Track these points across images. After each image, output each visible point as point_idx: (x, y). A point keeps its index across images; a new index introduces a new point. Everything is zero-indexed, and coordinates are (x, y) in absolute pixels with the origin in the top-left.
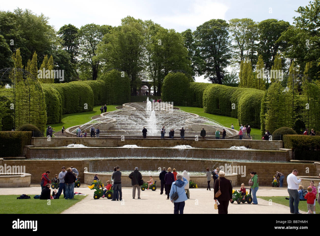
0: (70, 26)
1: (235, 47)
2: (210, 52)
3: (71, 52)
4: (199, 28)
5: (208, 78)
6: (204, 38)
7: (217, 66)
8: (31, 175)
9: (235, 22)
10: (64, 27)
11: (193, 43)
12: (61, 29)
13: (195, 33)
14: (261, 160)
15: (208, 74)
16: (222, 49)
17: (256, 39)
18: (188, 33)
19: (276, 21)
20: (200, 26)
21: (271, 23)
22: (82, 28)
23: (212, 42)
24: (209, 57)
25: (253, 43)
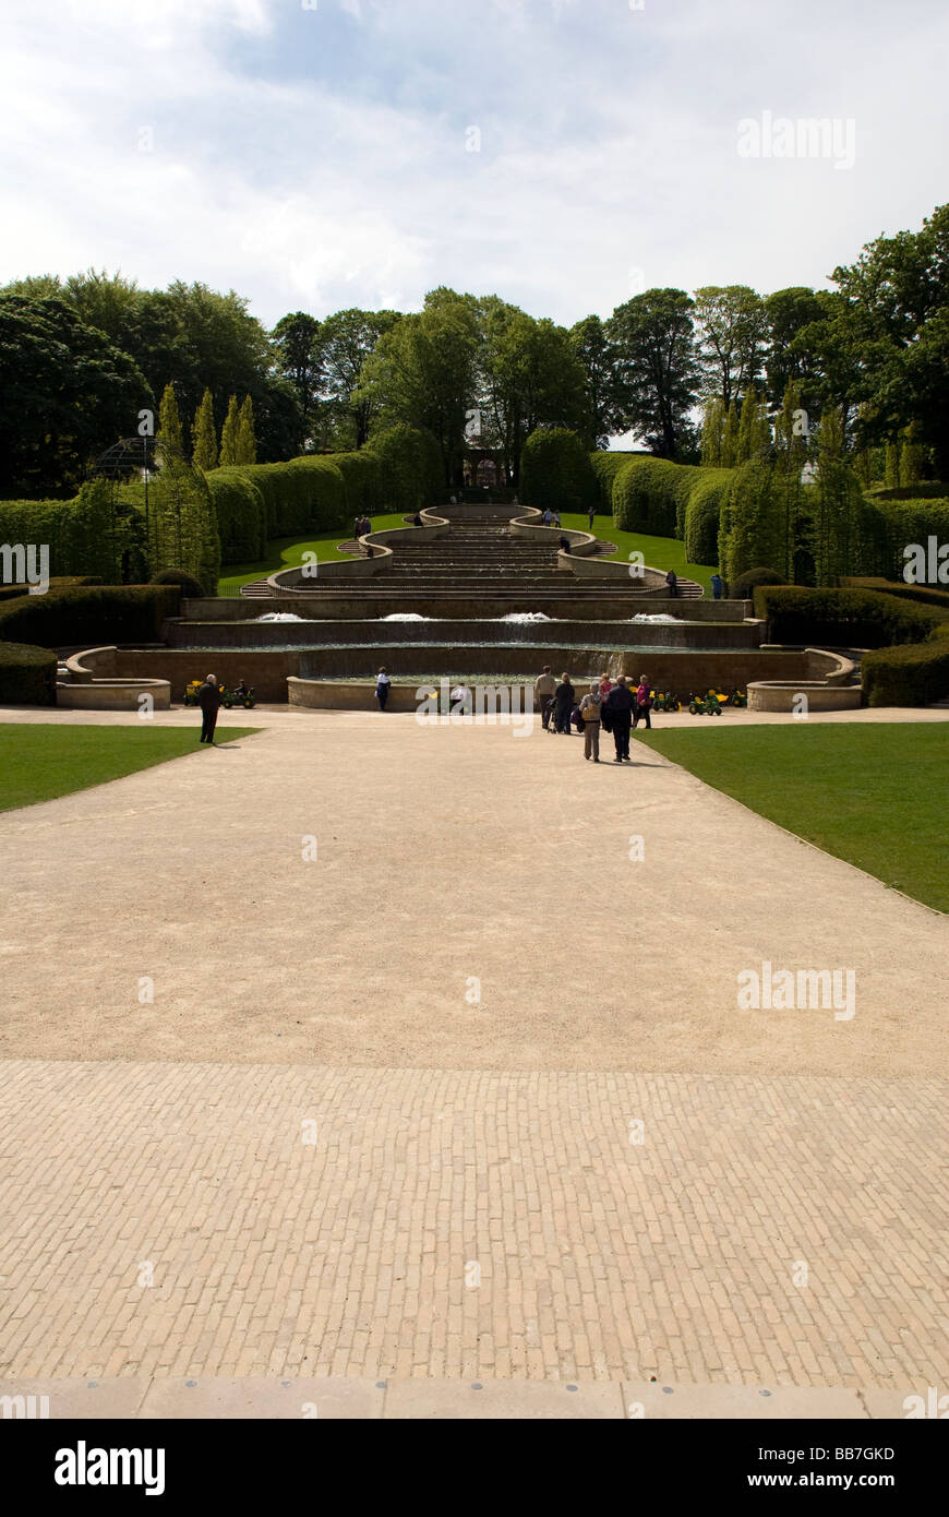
0: (300, 316)
1: (709, 359)
2: (647, 371)
3: (302, 382)
4: (619, 312)
5: (642, 440)
6: (633, 337)
7: (664, 407)
8: (168, 683)
9: (710, 294)
10: (286, 320)
11: (604, 350)
12: (280, 326)
13: (610, 324)
14: (699, 646)
15: (644, 428)
16: (675, 366)
17: (761, 337)
18: (592, 325)
19: (808, 292)
20: (623, 307)
21: (796, 297)
22: (330, 320)
23: (652, 345)
24: (643, 385)
25: (754, 347)
